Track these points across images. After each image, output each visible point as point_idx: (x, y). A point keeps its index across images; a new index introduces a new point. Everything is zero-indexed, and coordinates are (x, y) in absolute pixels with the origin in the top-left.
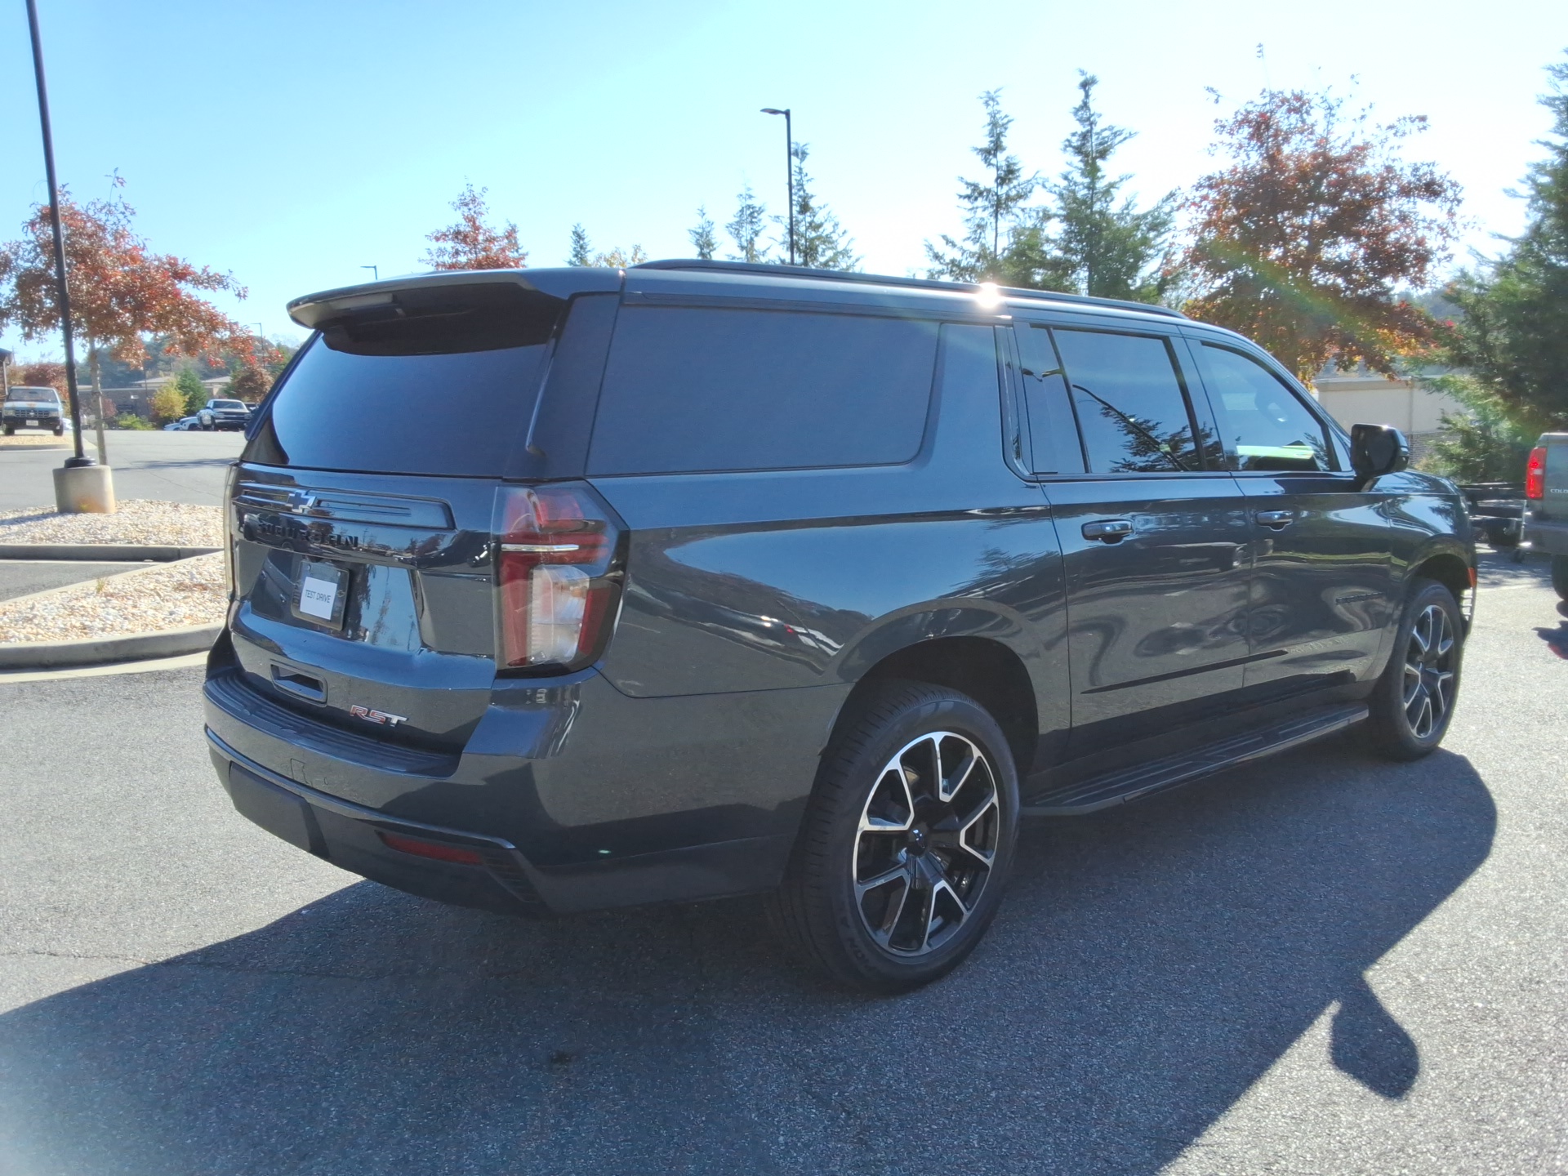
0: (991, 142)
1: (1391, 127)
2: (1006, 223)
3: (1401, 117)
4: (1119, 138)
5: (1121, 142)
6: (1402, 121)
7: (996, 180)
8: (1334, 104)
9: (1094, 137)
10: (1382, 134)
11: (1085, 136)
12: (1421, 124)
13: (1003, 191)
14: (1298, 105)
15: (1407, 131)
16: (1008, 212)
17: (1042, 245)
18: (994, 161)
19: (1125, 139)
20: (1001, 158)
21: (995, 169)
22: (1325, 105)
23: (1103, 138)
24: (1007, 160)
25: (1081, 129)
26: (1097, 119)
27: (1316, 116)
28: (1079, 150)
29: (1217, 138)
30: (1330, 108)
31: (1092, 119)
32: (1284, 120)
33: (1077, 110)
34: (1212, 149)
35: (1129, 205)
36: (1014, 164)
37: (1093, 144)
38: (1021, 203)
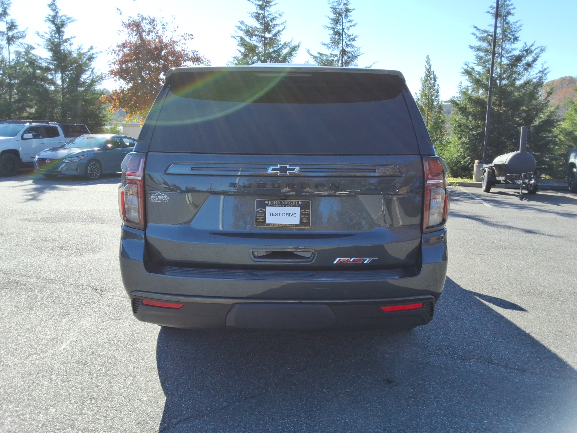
0: (3, 10)
1: (183, 36)
2: (14, 48)
3: (185, 33)
4: (70, 21)
5: (70, 22)
6: (186, 35)
7: (7, 29)
8: (165, 24)
9: (59, 18)
10: (180, 38)
11: (55, 17)
12: (192, 37)
13: (10, 34)
14: (152, 22)
15: (187, 39)
16: (14, 43)
17: (38, 60)
18: (4, 19)
19: (72, 21)
20: (8, 19)
21: (5, 23)
22: (162, 24)
23: (63, 19)
24: (11, 20)
25: (52, 14)
26: (59, 11)
27: (159, 27)
28: (53, 22)
29: (122, 28)
30: (164, 25)
31: (57, 10)
32: (146, 26)
33: (50, 6)
34: (119, 33)
35: (80, 49)
36: (15, 23)
37: (58, 21)
38: (21, 40)
